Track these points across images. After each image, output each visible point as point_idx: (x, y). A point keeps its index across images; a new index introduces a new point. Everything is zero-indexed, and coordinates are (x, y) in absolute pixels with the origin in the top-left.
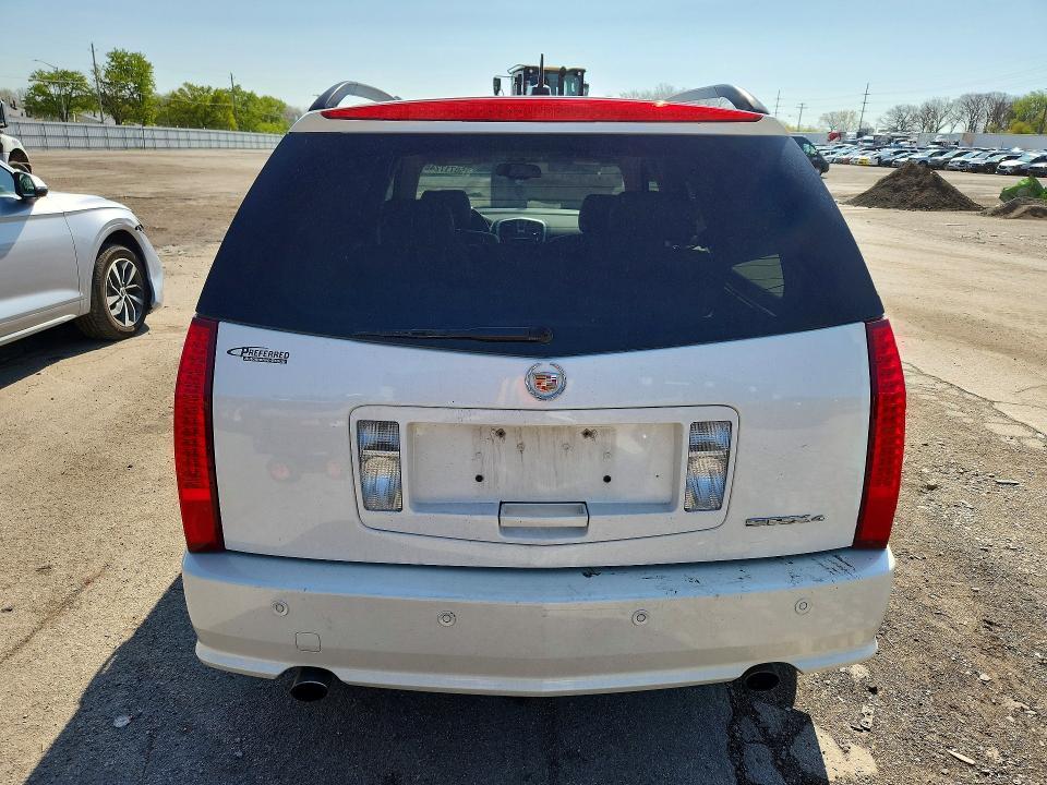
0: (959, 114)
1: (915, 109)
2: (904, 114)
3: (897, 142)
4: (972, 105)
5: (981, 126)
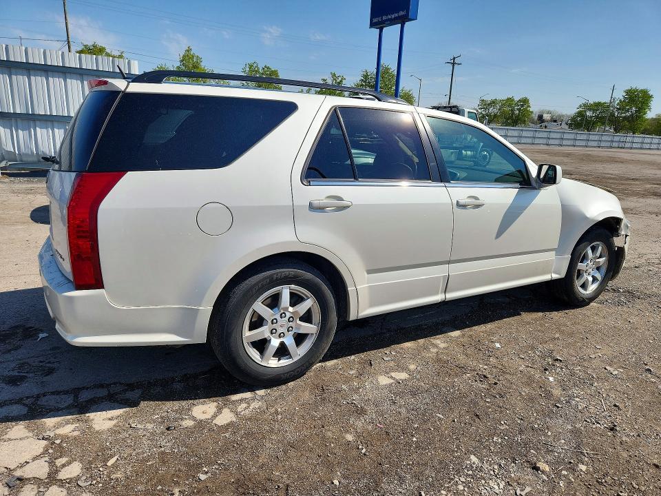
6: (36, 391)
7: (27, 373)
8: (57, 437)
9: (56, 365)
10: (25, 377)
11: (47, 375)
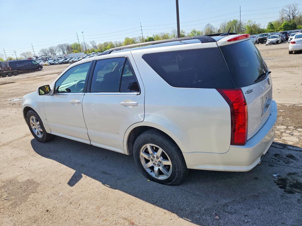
0: (59, 50)
1: (47, 50)
2: (45, 51)
3: (48, 59)
4: (61, 47)
5: (66, 52)
6: (283, 150)
7: (286, 158)
8: (279, 138)
9: (274, 157)
10: (287, 156)
11: (278, 154)
